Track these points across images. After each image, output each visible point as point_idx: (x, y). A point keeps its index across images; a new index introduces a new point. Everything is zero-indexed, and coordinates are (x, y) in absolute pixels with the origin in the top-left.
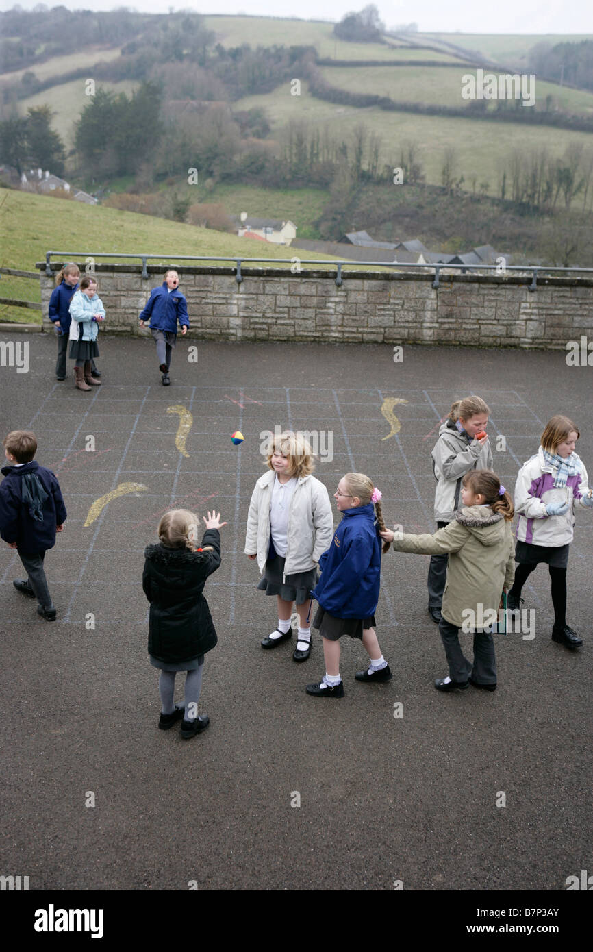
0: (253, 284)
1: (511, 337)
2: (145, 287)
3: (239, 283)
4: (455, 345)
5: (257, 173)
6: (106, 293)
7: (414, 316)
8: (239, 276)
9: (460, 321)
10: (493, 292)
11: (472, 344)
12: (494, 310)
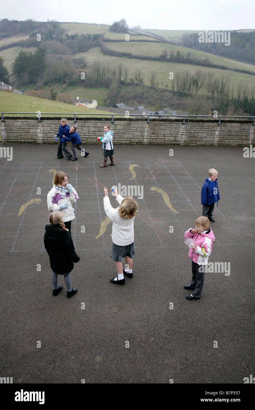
0: (80, 123)
1: (176, 141)
2: (39, 125)
3: (75, 123)
4: (156, 144)
5: (82, 82)
6: (25, 127)
7: (140, 134)
8: (75, 120)
9: (158, 135)
10: (169, 124)
11: (162, 144)
12: (170, 131)
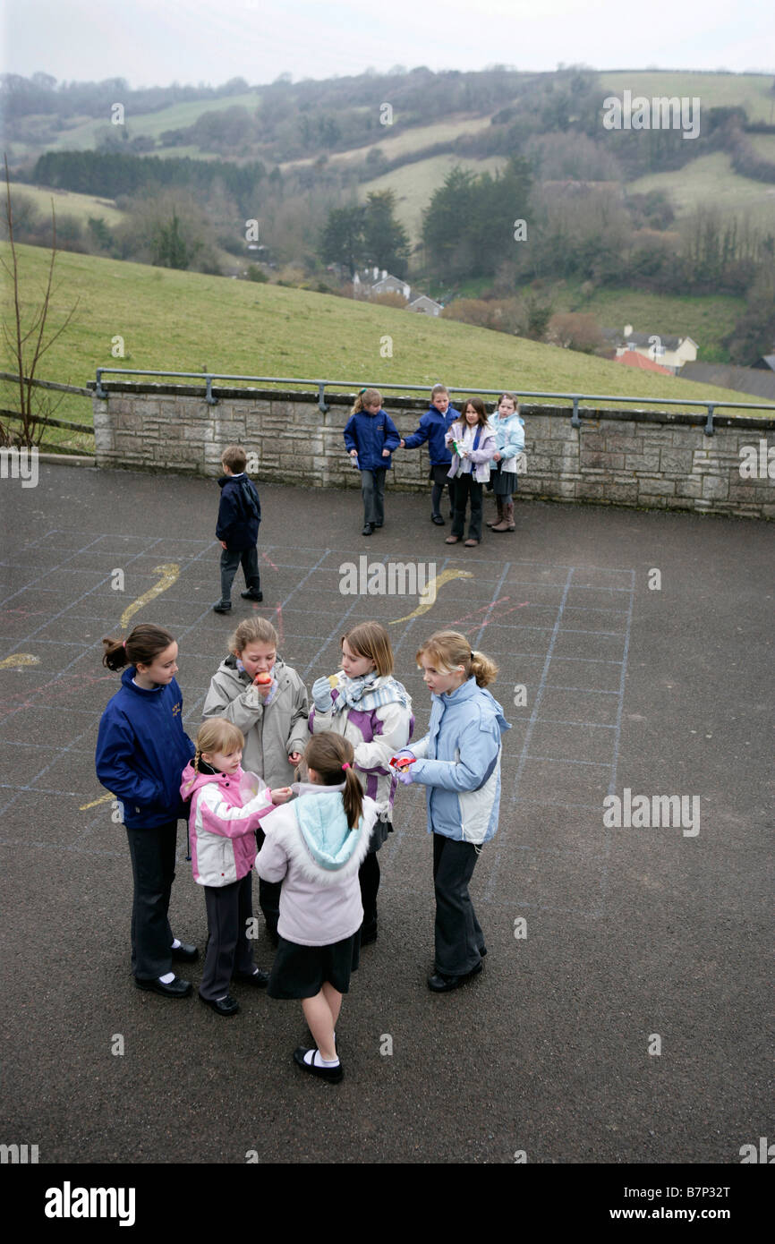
0: (342, 415)
1: (682, 497)
2: (212, 414)
3: (325, 412)
4: (604, 505)
7: (548, 463)
8: (322, 403)
9: (611, 472)
10: (655, 434)
11: (628, 504)
12: (656, 459)
